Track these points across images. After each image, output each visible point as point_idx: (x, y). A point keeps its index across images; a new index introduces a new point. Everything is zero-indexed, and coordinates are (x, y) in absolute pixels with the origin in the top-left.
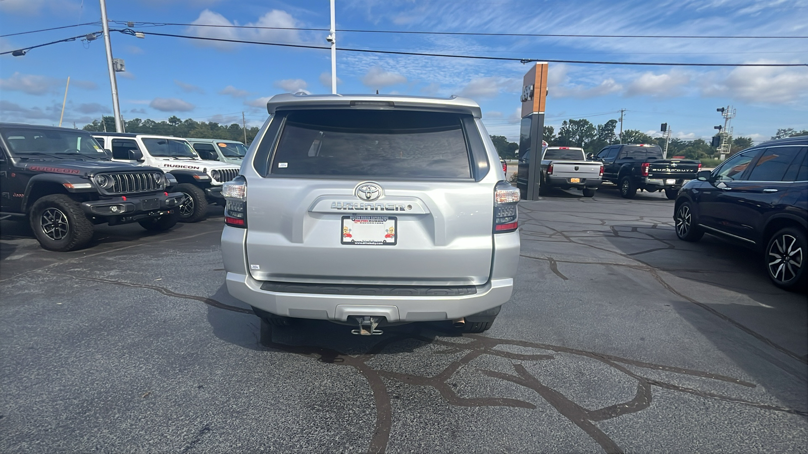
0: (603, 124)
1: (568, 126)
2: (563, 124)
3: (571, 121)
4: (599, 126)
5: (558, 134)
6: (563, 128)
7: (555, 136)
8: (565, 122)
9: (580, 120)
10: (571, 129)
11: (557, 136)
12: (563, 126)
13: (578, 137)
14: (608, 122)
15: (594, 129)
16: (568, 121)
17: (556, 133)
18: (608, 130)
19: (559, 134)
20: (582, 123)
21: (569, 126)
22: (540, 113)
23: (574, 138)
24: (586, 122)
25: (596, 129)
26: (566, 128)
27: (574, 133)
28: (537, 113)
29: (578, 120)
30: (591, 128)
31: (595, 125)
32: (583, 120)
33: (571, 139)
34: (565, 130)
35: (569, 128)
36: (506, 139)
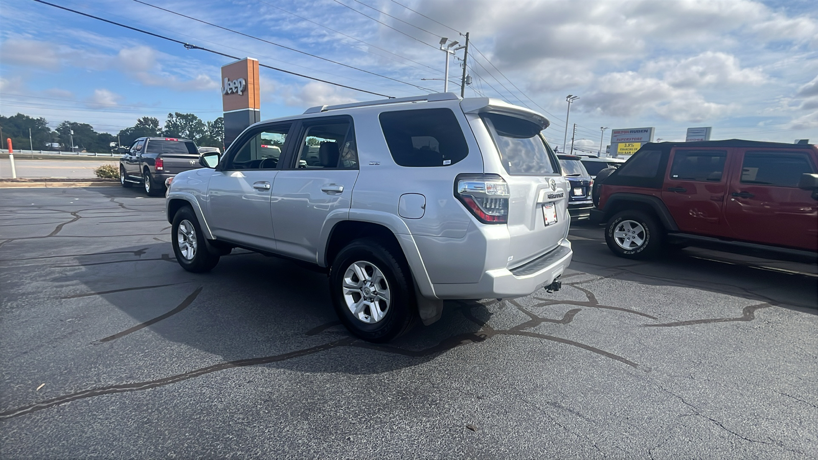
0: (213, 121)
1: (174, 119)
2: (169, 117)
3: (178, 115)
4: (208, 122)
5: (164, 127)
6: (170, 121)
7: (161, 129)
8: (171, 115)
9: (187, 114)
10: (178, 123)
11: (164, 130)
12: (169, 119)
13: (188, 133)
14: (217, 120)
15: (204, 125)
16: (174, 114)
17: (162, 125)
18: (218, 128)
19: (166, 127)
20: (189, 118)
21: (176, 120)
22: (255, 110)
23: (183, 133)
24: (194, 118)
25: (205, 125)
26: (173, 121)
27: (183, 128)
28: (253, 109)
29: (185, 114)
30: (200, 123)
31: (205, 121)
32: (190, 115)
33: (180, 134)
34: (171, 123)
35: (176, 122)
36: (92, 128)
